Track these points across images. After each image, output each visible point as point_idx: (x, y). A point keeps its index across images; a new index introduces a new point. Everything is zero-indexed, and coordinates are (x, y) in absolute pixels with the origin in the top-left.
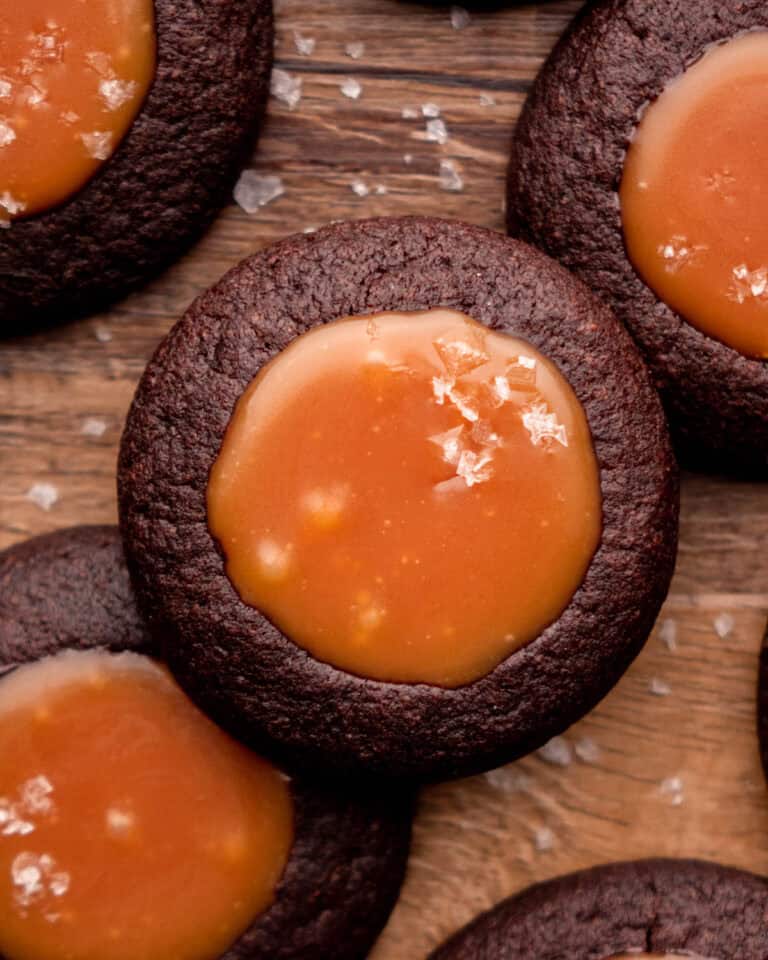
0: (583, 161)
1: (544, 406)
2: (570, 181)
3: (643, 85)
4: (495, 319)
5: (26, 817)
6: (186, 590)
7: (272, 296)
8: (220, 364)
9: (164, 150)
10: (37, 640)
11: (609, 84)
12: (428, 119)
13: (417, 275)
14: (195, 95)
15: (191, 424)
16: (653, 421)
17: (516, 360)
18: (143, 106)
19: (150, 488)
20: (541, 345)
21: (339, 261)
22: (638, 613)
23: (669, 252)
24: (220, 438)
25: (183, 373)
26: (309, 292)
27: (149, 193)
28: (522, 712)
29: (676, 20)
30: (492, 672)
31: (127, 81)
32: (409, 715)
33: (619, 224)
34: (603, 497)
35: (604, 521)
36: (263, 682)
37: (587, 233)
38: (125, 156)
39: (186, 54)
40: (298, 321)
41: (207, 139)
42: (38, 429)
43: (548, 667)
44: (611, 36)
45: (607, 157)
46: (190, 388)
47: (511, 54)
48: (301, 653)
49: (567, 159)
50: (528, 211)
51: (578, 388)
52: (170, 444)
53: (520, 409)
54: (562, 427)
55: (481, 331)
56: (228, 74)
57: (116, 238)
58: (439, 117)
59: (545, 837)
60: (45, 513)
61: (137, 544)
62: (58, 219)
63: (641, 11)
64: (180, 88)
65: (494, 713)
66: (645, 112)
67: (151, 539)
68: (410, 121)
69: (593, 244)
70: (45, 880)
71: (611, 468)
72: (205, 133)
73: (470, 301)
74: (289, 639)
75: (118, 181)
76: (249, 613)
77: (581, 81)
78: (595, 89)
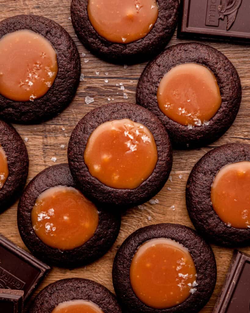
0: (149, 90)
1: (145, 135)
2: (147, 94)
3: (160, 75)
4: (135, 120)
5: (49, 216)
6: (81, 175)
7: (93, 119)
8: (84, 132)
9: (61, 85)
10: (54, 183)
11: (154, 75)
12: (121, 86)
13: (120, 112)
14: (66, 74)
15: (80, 144)
16: (166, 137)
17: (140, 127)
18: (56, 77)
19: (73, 156)
20: (144, 124)
21: (105, 111)
22: (166, 173)
23: (166, 106)
24: (86, 146)
25: (78, 134)
26: (100, 117)
27: (59, 93)
28: (146, 193)
29: (165, 63)
30: (139, 186)
31: (53, 72)
32: (125, 195)
33: (157, 101)
34: (158, 151)
35: (158, 156)
36: (97, 191)
37: (151, 104)
38: (54, 86)
39: (64, 66)
40: (98, 123)
41: (69, 82)
42: (53, 147)
43: (150, 184)
44: (153, 67)
45: (154, 89)
46: (79, 137)
47: (135, 73)
48: (104, 185)
49: (146, 90)
50: (140, 101)
51: (152, 131)
52: (76, 148)
53: (141, 136)
54: (149, 139)
55: (132, 122)
56: (72, 70)
57: (54, 102)
58: (123, 85)
59: (150, 218)
60: (55, 163)
61: (72, 167)
62: (43, 99)
63: (159, 62)
64: (63, 73)
65: (141, 194)
66: (160, 80)
67: (74, 166)
68: (118, 86)
69: (152, 106)
70: (51, 228)
71: (159, 146)
72: (69, 81)
73: (130, 116)
74: (101, 183)
75: (53, 91)
76: (93, 178)
77: (148, 75)
78: (151, 77)
